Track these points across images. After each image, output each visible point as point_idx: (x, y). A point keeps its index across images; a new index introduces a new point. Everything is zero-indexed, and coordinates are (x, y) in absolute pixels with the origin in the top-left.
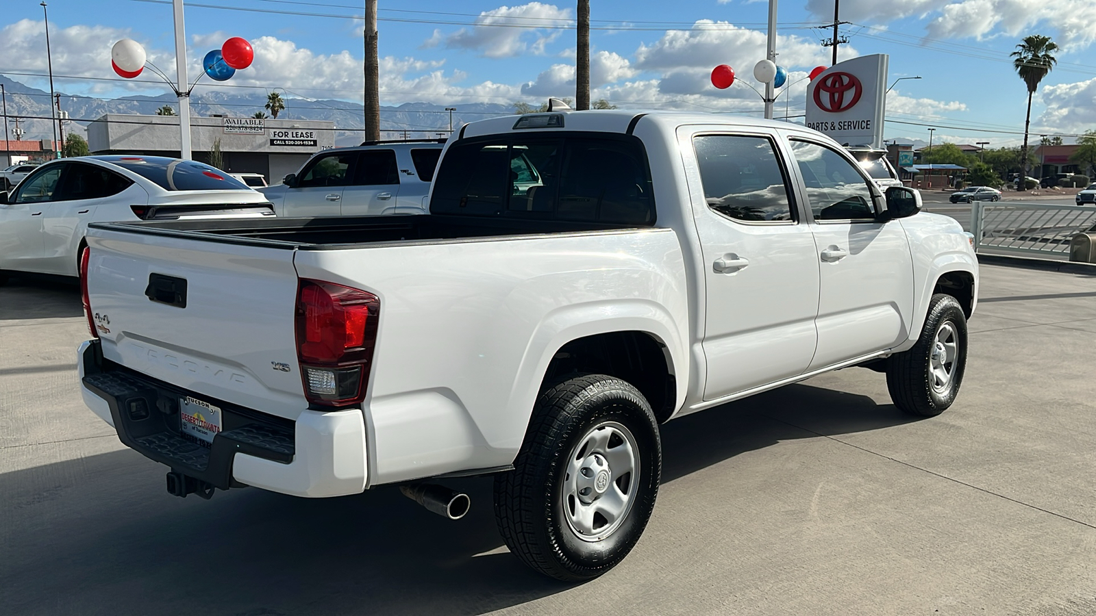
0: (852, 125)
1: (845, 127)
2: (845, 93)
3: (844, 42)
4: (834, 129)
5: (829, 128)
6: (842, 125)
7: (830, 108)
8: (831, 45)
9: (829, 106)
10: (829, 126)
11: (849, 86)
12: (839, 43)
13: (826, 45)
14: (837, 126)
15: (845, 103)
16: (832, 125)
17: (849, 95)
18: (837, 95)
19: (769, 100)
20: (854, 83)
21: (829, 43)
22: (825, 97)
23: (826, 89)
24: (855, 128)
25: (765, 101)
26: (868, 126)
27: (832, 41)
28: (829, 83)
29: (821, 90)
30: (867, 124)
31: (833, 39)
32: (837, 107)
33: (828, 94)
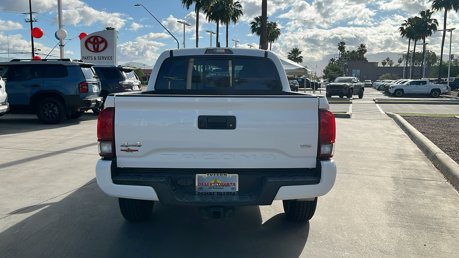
0: (104, 58)
1: (101, 59)
2: (99, 45)
3: (36, 21)
4: (96, 59)
5: (93, 59)
6: (100, 58)
7: (94, 51)
8: (29, 22)
9: (93, 50)
10: (93, 58)
11: (101, 42)
12: (33, 21)
13: (27, 22)
14: (97, 58)
15: (100, 49)
16: (95, 58)
17: (102, 46)
18: (96, 46)
19: (62, 46)
20: (103, 40)
21: (28, 21)
22: (90, 46)
23: (91, 42)
24: (105, 59)
25: (60, 46)
26: (112, 59)
27: (30, 20)
28: (92, 40)
29: (88, 43)
30: (111, 58)
31: (30, 19)
32: (96, 50)
33: (92, 45)
